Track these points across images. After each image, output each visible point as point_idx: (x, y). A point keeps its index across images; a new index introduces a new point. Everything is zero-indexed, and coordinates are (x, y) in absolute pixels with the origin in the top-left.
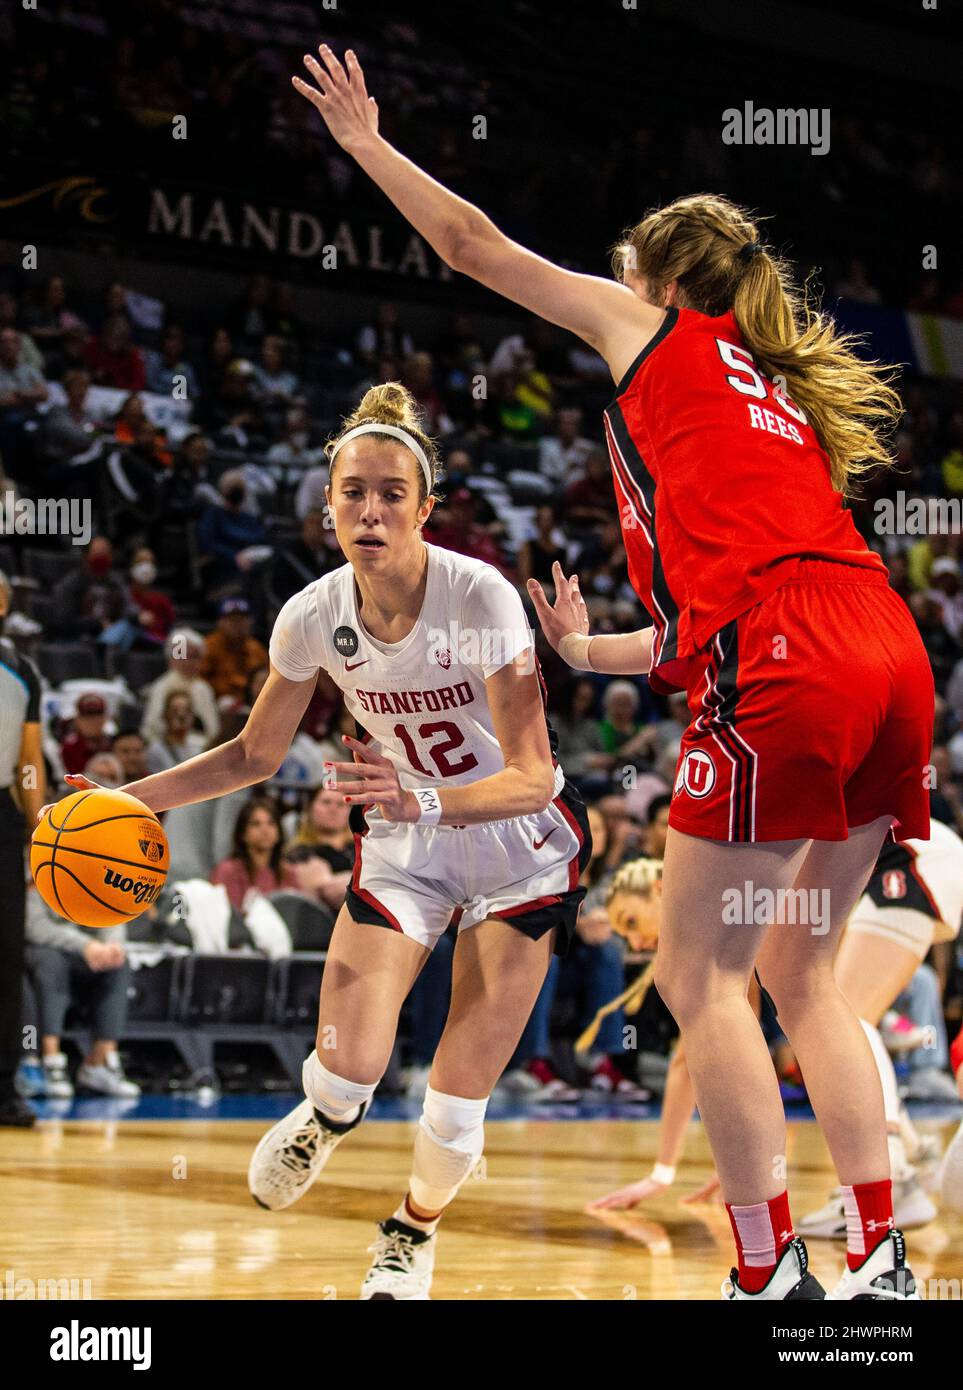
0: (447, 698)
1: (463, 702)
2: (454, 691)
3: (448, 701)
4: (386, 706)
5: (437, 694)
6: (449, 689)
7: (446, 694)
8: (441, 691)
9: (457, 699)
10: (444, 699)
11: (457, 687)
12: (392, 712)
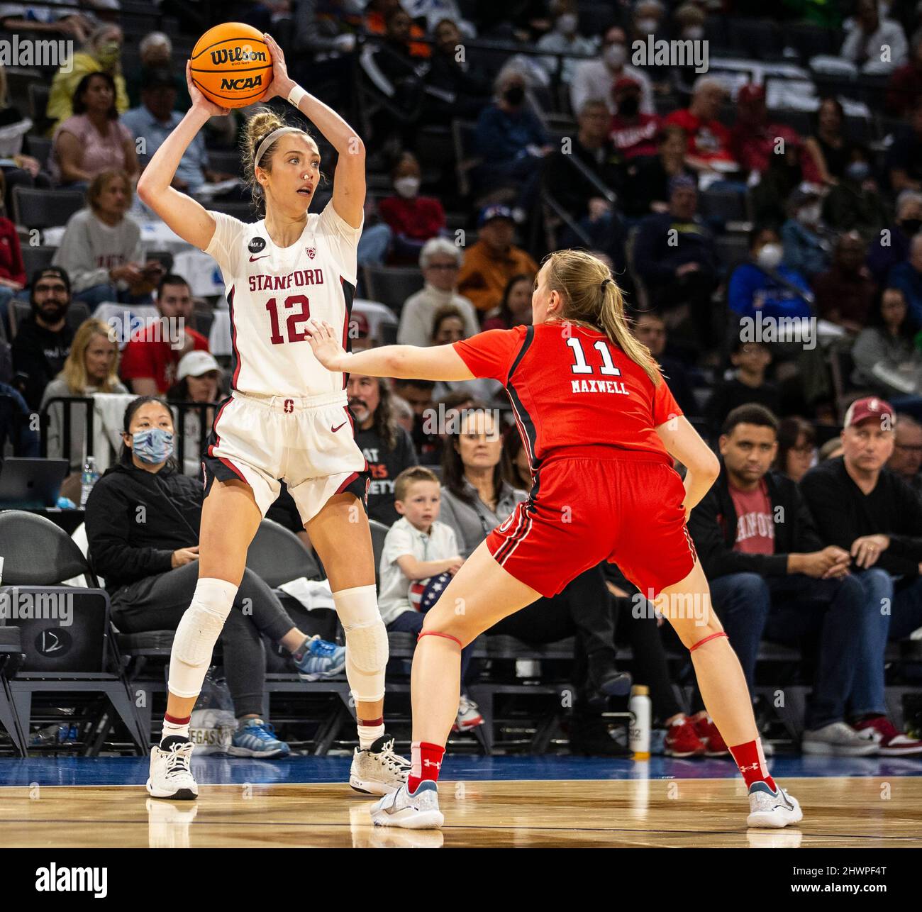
0: (309, 277)
1: (318, 283)
2: (314, 273)
3: (309, 279)
4: (268, 284)
5: (304, 274)
6: (311, 271)
7: (309, 274)
8: (306, 272)
9: (315, 278)
10: (307, 277)
11: (316, 271)
12: (271, 289)
